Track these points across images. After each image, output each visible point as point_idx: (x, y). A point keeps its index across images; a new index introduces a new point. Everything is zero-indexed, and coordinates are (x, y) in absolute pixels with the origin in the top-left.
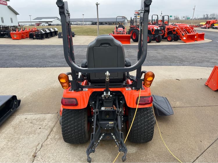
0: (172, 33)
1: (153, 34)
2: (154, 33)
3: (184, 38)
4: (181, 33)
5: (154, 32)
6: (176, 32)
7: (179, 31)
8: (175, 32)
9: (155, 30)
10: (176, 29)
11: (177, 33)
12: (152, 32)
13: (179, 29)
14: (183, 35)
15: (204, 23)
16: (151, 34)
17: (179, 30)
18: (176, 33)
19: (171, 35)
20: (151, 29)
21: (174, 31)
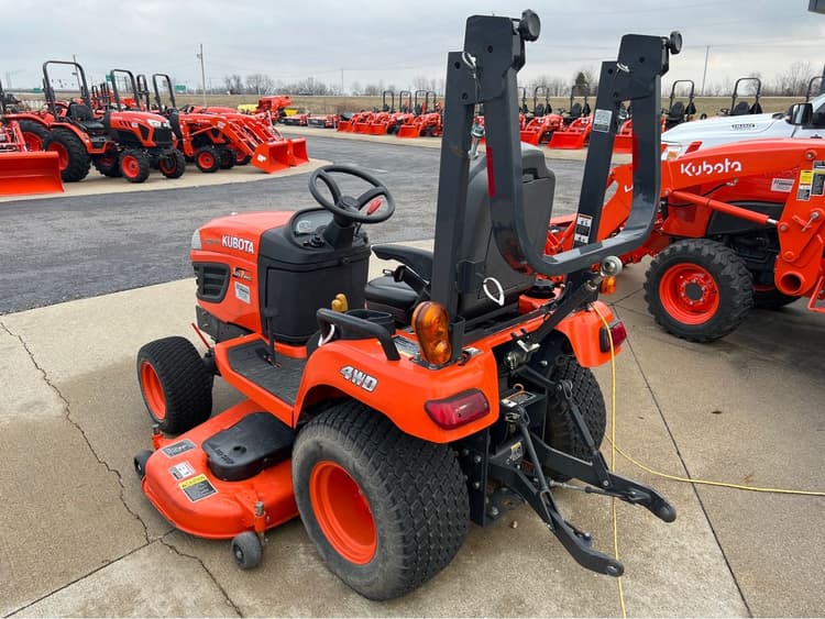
0: (210, 143)
1: (151, 148)
2: (154, 144)
3: (261, 158)
4: (242, 140)
5: (154, 139)
6: (224, 137)
7: (235, 133)
8: (220, 135)
9: (155, 129)
10: (221, 125)
11: (228, 142)
12: (145, 138)
13: (231, 126)
14: (253, 148)
15: (253, 107)
16: (141, 146)
17: (235, 130)
18: (223, 141)
19: (206, 148)
20: (135, 125)
21: (216, 132)
